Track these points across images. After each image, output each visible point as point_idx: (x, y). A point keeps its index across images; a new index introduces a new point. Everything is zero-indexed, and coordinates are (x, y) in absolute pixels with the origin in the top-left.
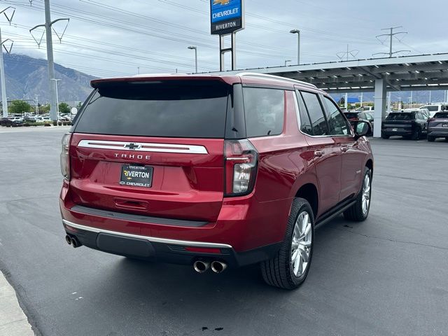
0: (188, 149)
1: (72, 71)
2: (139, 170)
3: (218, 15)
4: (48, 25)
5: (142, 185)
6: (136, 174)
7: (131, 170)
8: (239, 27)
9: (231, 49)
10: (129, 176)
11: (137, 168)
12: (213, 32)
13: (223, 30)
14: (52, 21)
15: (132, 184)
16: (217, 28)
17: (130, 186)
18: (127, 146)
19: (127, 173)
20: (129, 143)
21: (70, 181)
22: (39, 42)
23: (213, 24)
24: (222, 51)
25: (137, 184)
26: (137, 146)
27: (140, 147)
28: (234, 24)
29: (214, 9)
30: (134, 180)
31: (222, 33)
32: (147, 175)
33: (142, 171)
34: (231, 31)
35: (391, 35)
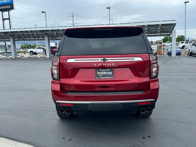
0: (134, 59)
2: (105, 71)
5: (109, 78)
6: (105, 73)
7: (101, 71)
8: (12, 8)
9: (9, 19)
10: (100, 75)
11: (105, 70)
13: (3, 9)
15: (103, 78)
17: (102, 79)
18: (101, 60)
19: (99, 73)
20: (102, 59)
21: (60, 81)
24: (4, 20)
25: (106, 78)
26: (107, 60)
27: (109, 60)
28: (9, 7)
30: (103, 76)
31: (2, 11)
32: (111, 73)
33: (108, 71)
34: (8, 10)
35: (73, 16)
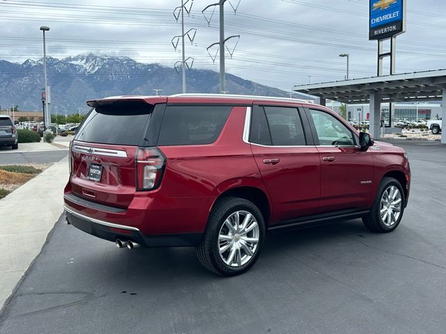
0: (117, 153)
1: (250, 82)
2: (96, 169)
3: (377, 20)
4: (222, 42)
6: (95, 172)
7: (93, 168)
8: (400, 30)
9: (390, 54)
10: (92, 173)
11: (96, 166)
12: (372, 38)
14: (225, 39)
16: (376, 33)
19: (91, 170)
22: (214, 58)
23: (372, 29)
24: (380, 56)
26: (92, 151)
27: (94, 151)
28: (394, 27)
29: (373, 14)
31: (380, 38)
32: (100, 172)
33: (98, 169)
34: (390, 35)
